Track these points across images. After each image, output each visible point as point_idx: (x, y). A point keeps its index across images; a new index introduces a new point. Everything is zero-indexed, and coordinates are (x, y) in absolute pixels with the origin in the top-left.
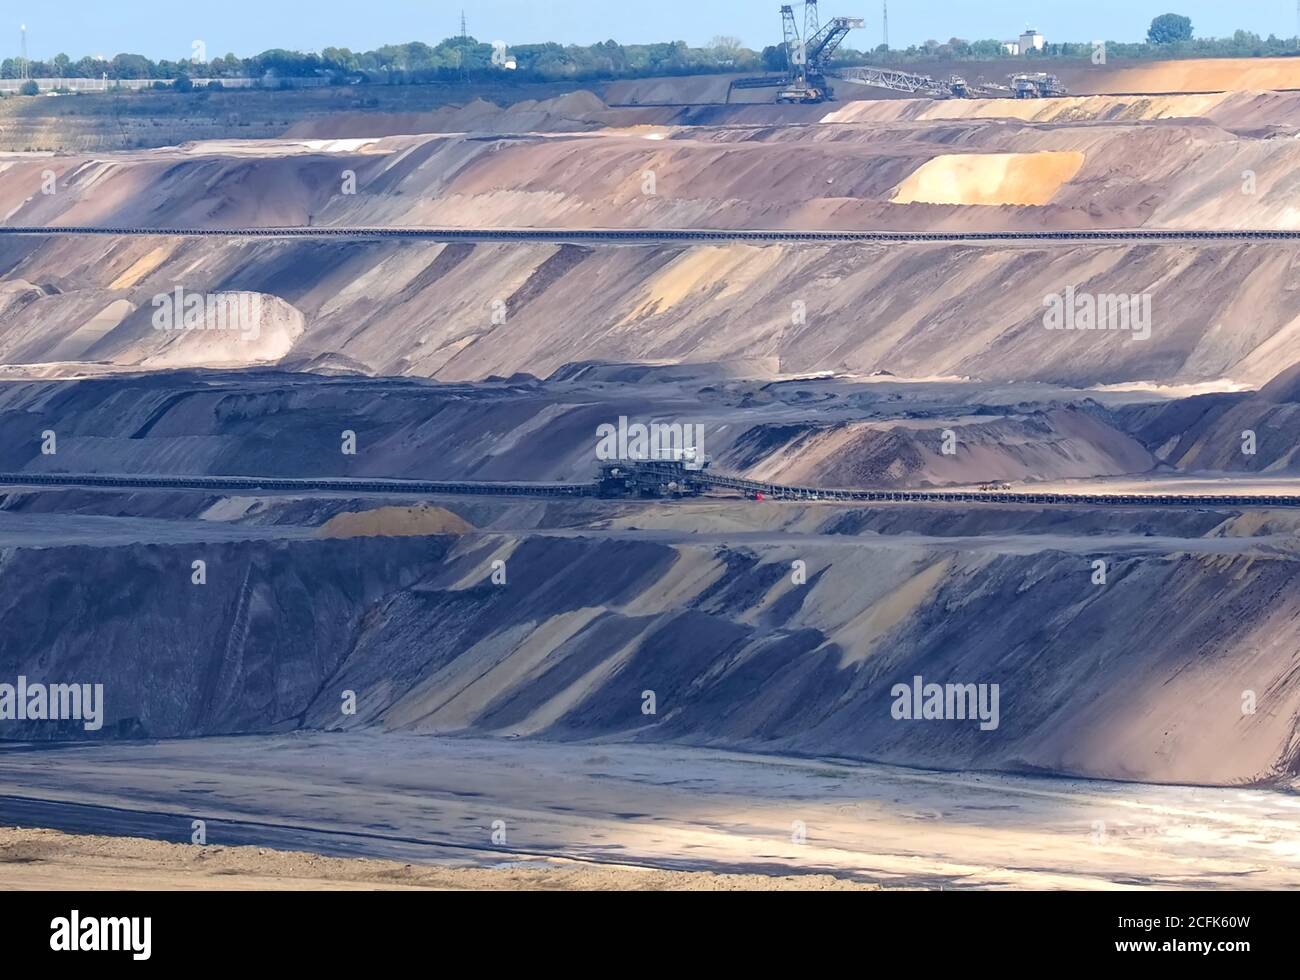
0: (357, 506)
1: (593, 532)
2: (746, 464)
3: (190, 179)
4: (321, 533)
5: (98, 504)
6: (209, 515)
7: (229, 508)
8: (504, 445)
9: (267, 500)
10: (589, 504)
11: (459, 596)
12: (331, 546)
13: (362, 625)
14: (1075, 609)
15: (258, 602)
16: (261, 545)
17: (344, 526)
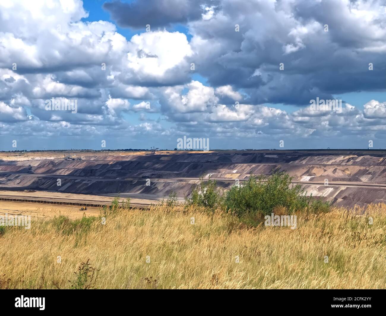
0: (126, 178)
1: (142, 180)
2: (151, 176)
3: (114, 157)
4: (124, 180)
5: (110, 178)
6: (117, 179)
7: (118, 178)
8: (135, 175)
9: (120, 178)
10: (142, 178)
11: (133, 184)
12: (125, 181)
13: (127, 186)
14: (173, 186)
15: (120, 185)
16: (121, 181)
17: (126, 180)
